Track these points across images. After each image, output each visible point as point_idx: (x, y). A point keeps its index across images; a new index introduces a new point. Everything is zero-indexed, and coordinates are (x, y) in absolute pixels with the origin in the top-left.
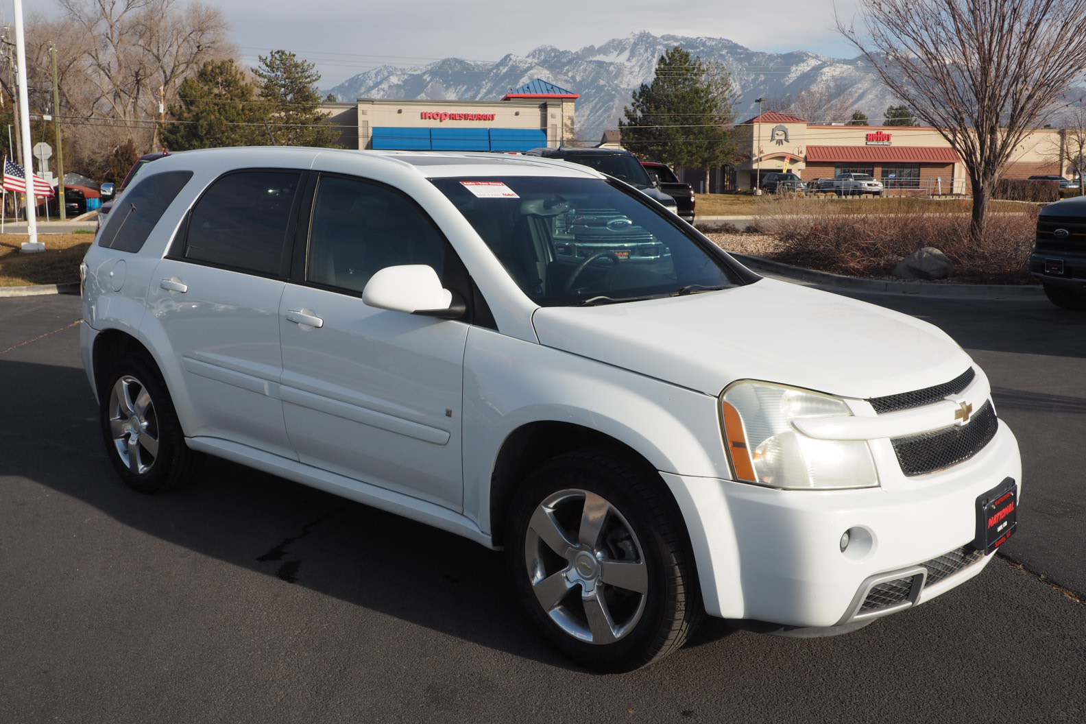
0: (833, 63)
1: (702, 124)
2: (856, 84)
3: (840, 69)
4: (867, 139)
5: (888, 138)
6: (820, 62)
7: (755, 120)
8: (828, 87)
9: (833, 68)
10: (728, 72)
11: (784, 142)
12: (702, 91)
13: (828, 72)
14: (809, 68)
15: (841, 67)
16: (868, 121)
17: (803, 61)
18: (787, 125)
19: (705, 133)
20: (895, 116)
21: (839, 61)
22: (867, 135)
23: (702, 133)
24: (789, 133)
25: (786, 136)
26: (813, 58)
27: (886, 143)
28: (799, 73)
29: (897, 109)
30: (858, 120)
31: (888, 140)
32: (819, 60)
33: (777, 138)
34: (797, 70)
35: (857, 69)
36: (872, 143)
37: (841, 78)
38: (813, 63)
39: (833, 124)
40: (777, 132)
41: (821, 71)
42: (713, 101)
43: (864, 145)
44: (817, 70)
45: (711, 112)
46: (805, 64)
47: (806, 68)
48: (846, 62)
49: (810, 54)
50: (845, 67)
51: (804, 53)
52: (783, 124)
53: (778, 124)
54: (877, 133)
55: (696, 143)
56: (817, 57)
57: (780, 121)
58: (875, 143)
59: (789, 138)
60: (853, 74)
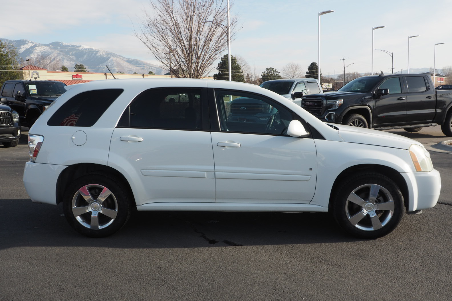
0: (40, 45)
1: (7, 70)
2: (51, 54)
3: (43, 48)
4: (72, 77)
5: (81, 77)
6: (34, 45)
7: (23, 69)
8: (39, 55)
9: (40, 47)
10: (15, 47)
11: (37, 78)
12: (4, 55)
13: (38, 49)
14: (29, 47)
15: (43, 47)
16: (68, 70)
17: (26, 44)
18: (38, 71)
19: (9, 74)
20: (78, 68)
21: (42, 45)
22: (72, 75)
23: (7, 74)
24: (39, 75)
25: (38, 76)
26: (31, 43)
27: (80, 79)
28: (25, 49)
29: (79, 65)
30: (64, 69)
31: (81, 78)
32: (33, 44)
33: (34, 76)
34: (23, 47)
35: (50, 48)
36: (75, 79)
37: (44, 52)
38: (31, 45)
39: (57, 71)
40: (34, 74)
41: (35, 48)
42: (10, 60)
43: (71, 79)
44: (33, 48)
45: (10, 65)
46: (27, 45)
47: (27, 47)
48: (45, 45)
49: (28, 41)
50: (45, 47)
51: (26, 41)
52: (36, 71)
53: (34, 71)
54: (76, 75)
55: (5, 78)
56: (32, 42)
57: (35, 69)
58: (76, 79)
59: (40, 76)
60: (49, 50)
